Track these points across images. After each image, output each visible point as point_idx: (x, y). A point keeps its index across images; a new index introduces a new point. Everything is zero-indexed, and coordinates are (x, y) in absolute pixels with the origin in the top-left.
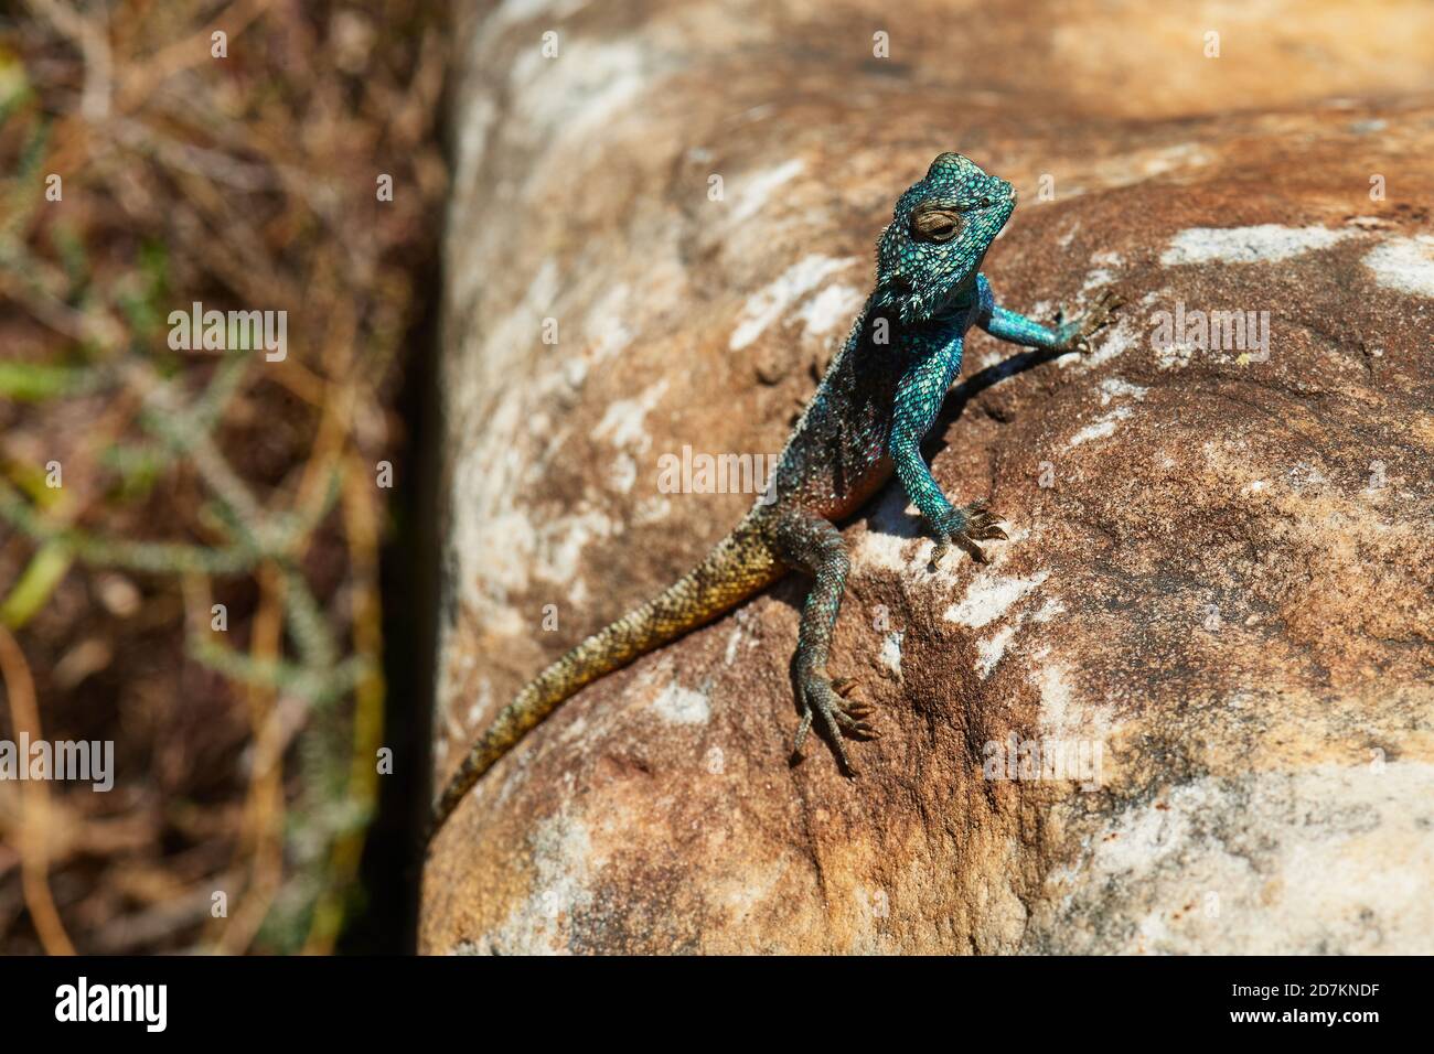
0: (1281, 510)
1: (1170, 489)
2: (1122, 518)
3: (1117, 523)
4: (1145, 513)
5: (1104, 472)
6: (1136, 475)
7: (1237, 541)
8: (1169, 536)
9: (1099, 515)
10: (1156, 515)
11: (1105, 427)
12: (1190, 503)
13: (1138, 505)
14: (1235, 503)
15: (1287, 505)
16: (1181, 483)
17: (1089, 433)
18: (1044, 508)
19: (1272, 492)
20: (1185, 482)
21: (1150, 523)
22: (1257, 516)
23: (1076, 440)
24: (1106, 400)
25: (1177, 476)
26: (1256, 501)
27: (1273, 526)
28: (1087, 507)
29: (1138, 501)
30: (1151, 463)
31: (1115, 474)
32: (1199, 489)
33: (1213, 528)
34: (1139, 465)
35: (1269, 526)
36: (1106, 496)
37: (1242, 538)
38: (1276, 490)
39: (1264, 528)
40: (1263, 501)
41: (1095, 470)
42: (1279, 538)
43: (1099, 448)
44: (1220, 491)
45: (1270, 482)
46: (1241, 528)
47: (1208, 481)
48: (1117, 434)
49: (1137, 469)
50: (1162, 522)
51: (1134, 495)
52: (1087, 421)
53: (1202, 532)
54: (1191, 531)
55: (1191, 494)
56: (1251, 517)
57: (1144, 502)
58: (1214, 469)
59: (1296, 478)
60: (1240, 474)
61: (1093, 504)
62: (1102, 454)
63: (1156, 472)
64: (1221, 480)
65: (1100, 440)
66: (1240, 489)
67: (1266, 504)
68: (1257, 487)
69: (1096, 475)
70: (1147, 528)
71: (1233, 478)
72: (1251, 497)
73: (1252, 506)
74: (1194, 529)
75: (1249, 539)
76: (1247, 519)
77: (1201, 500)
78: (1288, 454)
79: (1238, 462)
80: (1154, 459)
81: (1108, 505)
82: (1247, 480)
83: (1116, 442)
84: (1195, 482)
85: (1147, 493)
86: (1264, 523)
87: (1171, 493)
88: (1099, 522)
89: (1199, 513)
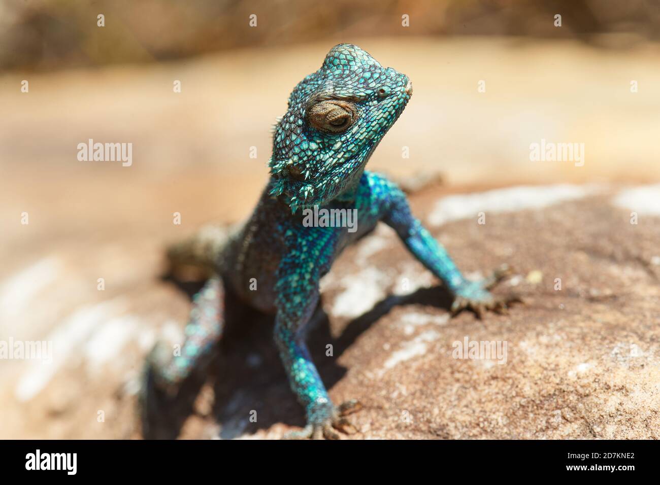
0: (612, 384)
1: (495, 386)
2: (452, 420)
3: (447, 425)
4: (474, 412)
5: (425, 384)
6: (458, 380)
7: (571, 422)
8: (502, 429)
9: (429, 421)
10: (485, 412)
11: (416, 349)
12: (517, 395)
13: (467, 406)
14: (564, 387)
15: (616, 380)
16: (504, 380)
17: (400, 356)
18: (372, 424)
19: (600, 370)
20: (509, 378)
21: (481, 419)
22: (587, 395)
23: (391, 363)
24: (409, 330)
25: (499, 374)
26: (585, 381)
27: (606, 401)
28: (415, 416)
29: (464, 402)
30: (471, 368)
31: (437, 383)
32: (523, 381)
33: (545, 415)
34: (459, 372)
35: (602, 401)
36: (432, 403)
37: (576, 419)
38: (603, 368)
39: (597, 405)
40: (591, 380)
41: (416, 383)
42: (614, 411)
43: (415, 365)
44: (546, 380)
45: (594, 363)
46: (574, 409)
47: (533, 372)
48: (431, 350)
49: (457, 375)
50: (494, 416)
51: (459, 398)
52: (395, 347)
53: (534, 420)
54: (523, 421)
55: (517, 387)
56: (582, 397)
57: (471, 403)
58: (536, 361)
59: (618, 356)
60: (563, 361)
61: (420, 412)
62: (420, 370)
63: (478, 374)
64: (546, 369)
65: (415, 359)
66: (566, 373)
67: (595, 381)
68: (582, 368)
69: (418, 387)
70: (478, 425)
71: (557, 365)
72: (579, 378)
73: (582, 387)
74: (526, 418)
75: (582, 418)
76: (578, 400)
77: (528, 390)
78: (604, 339)
79: (557, 351)
80: (474, 364)
81: (436, 411)
82: (571, 364)
83: (431, 357)
84: (520, 376)
85: (472, 395)
86: (596, 400)
87: (496, 390)
88: (429, 427)
89: (529, 403)
